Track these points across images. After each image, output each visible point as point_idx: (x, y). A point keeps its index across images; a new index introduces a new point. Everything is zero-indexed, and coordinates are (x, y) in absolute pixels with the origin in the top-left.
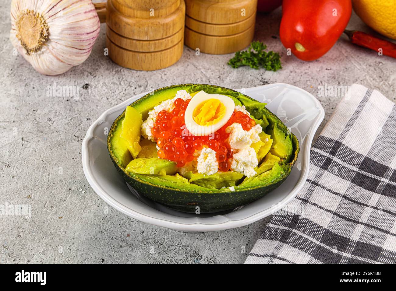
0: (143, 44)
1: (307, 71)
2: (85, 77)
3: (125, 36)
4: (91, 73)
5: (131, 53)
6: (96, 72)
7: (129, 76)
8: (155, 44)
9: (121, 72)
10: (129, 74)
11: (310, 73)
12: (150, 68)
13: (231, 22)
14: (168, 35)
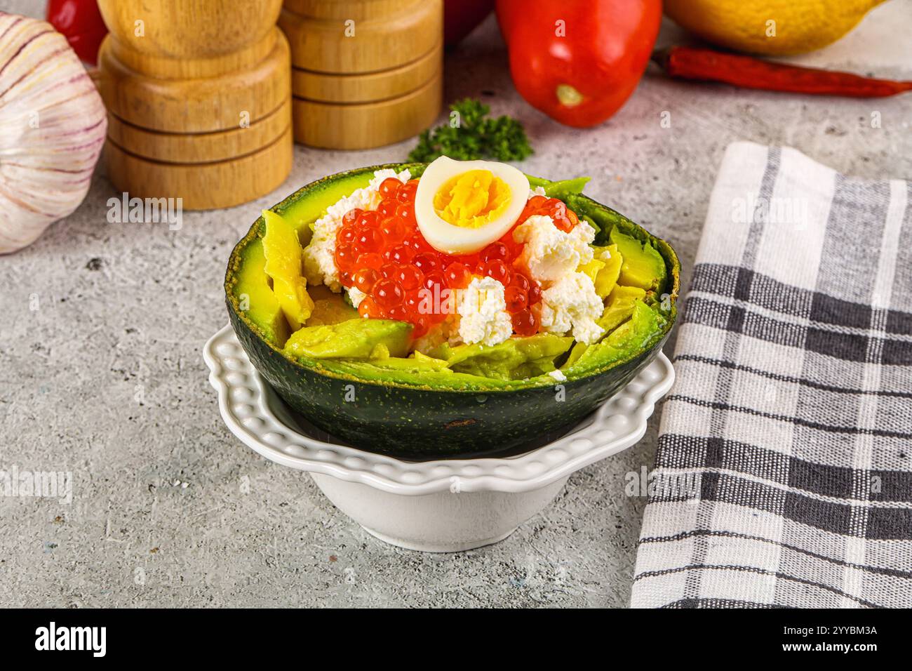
0: (210, 141)
1: (593, 149)
2: (84, 244)
4: (93, 235)
5: (183, 170)
6: (106, 231)
11: (602, 152)
12: (230, 199)
13: (398, 63)
14: (266, 112)
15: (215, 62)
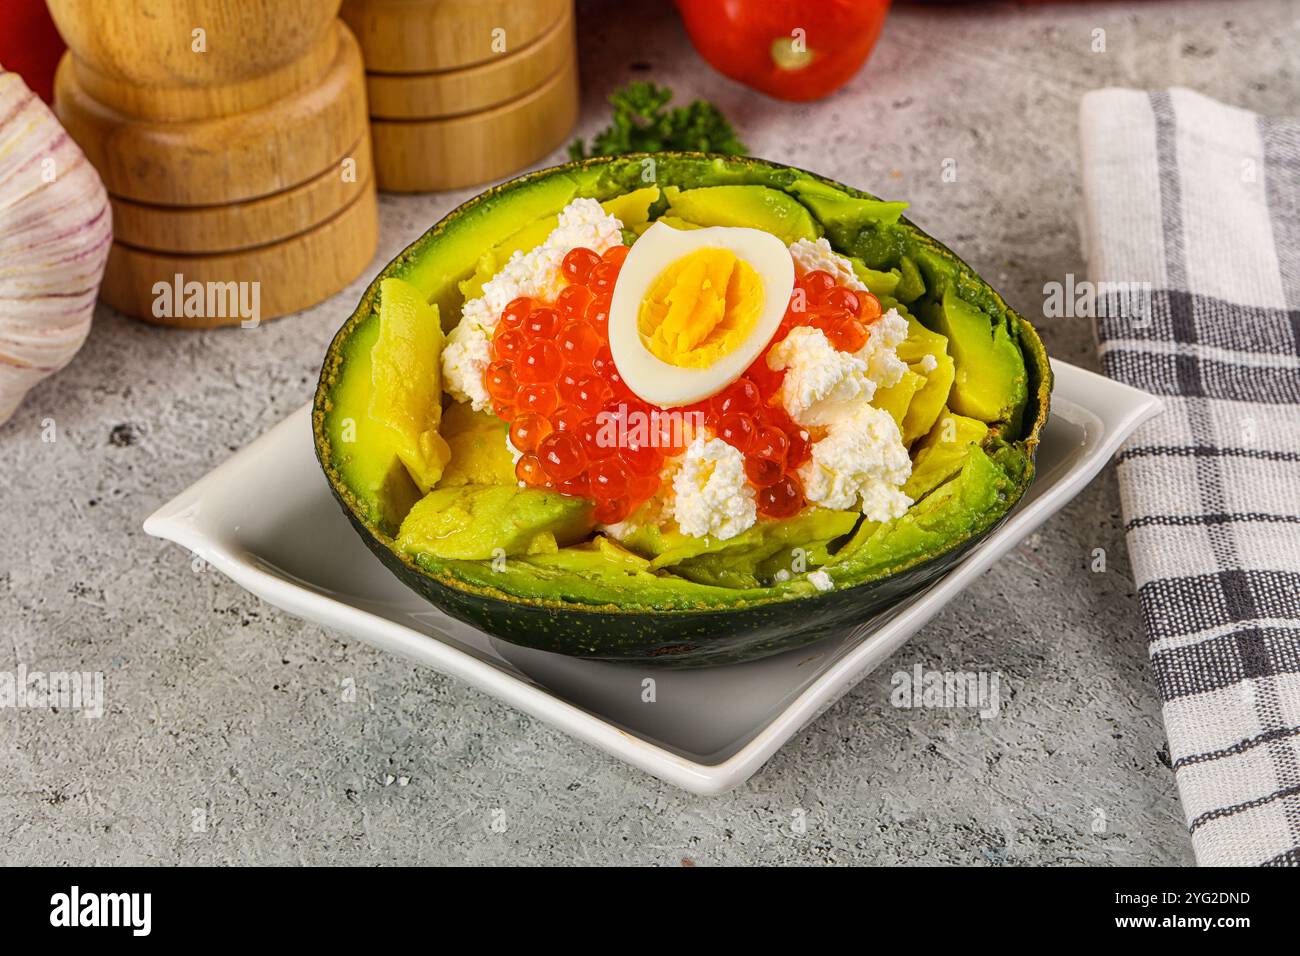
0: (267, 211)
1: (837, 133)
2: (91, 405)
3: (195, 201)
4: (101, 388)
6: (122, 378)
7: (246, 351)
8: (310, 196)
9: (209, 348)
10: (245, 345)
11: (852, 134)
12: (305, 296)
13: (523, 40)
14: (343, 149)
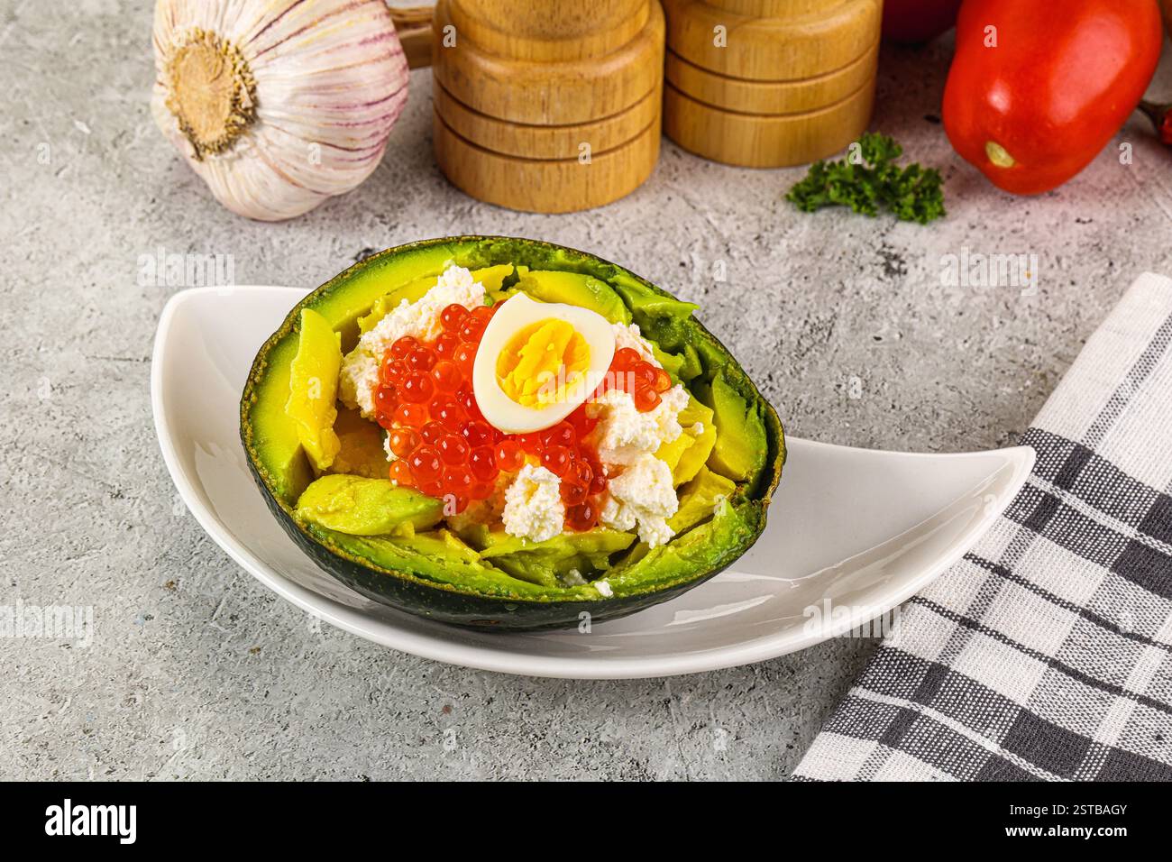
0: (534, 135)
15: (549, 45)
